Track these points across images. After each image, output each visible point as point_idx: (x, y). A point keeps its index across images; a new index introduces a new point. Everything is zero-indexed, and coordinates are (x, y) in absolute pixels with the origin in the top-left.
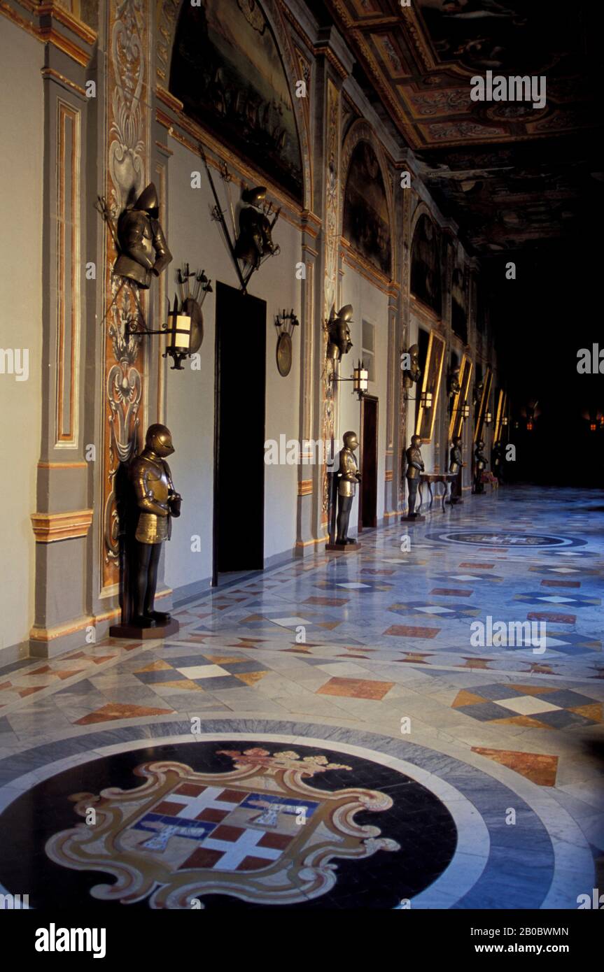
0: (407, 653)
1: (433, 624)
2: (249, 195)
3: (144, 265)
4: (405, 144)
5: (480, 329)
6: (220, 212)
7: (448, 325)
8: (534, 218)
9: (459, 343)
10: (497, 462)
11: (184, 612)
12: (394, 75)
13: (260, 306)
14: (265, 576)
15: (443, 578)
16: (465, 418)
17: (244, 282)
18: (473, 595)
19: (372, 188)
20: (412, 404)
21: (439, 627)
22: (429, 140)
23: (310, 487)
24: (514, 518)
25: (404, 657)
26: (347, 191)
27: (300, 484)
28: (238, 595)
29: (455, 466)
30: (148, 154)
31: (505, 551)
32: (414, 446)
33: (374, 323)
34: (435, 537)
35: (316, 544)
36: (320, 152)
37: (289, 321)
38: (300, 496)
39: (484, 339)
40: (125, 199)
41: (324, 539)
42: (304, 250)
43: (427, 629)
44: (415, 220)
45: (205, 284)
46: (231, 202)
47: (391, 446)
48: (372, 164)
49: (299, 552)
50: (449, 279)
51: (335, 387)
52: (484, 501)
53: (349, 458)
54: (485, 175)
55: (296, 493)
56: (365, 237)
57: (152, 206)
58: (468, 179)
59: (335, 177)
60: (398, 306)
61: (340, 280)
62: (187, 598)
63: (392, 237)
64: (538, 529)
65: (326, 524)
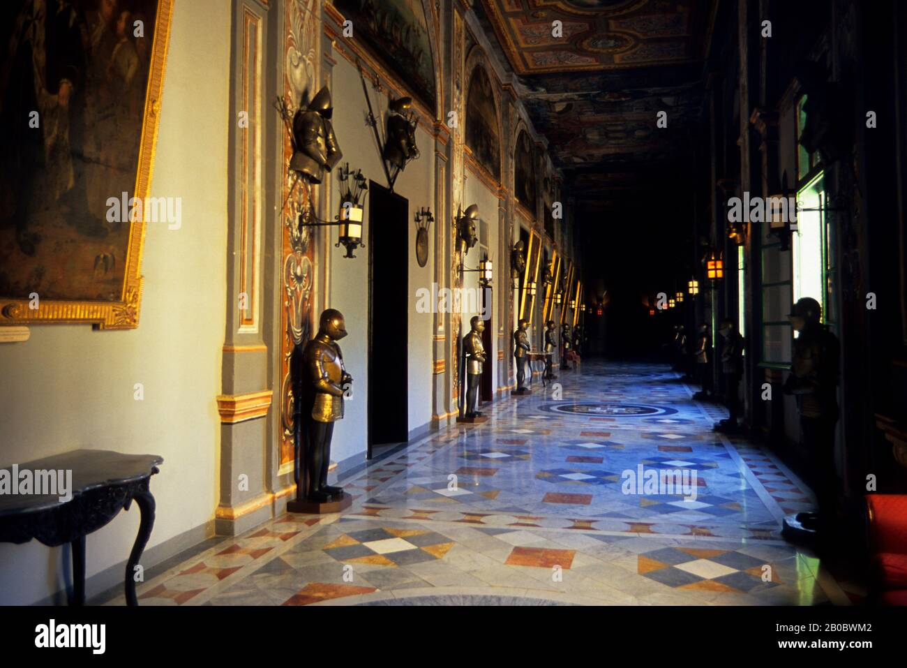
0: (573, 520)
1: (583, 490)
2: (395, 104)
3: (318, 161)
4: (511, 68)
5: (563, 230)
6: (372, 117)
7: (541, 224)
8: (611, 135)
9: (548, 240)
10: (577, 343)
11: (350, 486)
13: (403, 203)
14: (410, 448)
15: (573, 446)
16: (556, 303)
17: (391, 181)
18: (604, 461)
19: (486, 105)
20: (516, 292)
21: (590, 493)
22: (531, 66)
23: (443, 366)
24: (606, 391)
25: (572, 524)
26: (468, 106)
27: (435, 364)
28: (392, 468)
29: (550, 346)
30: (318, 61)
31: (613, 420)
32: (521, 329)
33: (488, 222)
34: (547, 408)
35: (449, 417)
36: (448, 72)
37: (426, 217)
38: (435, 374)
39: (566, 238)
40: (299, 100)
41: (455, 412)
42: (436, 155)
43: (580, 495)
44: (517, 135)
45: (361, 182)
46: (381, 111)
47: (502, 329)
48: (486, 85)
49: (435, 424)
50: (542, 186)
51: (462, 276)
52: (571, 376)
53: (477, 340)
54: (575, 97)
55: (432, 372)
56: (482, 146)
57: (325, 107)
58: (561, 101)
59: (460, 93)
60: (506, 207)
61: (464, 183)
62: (348, 472)
63: (501, 148)
64: (632, 400)
65: (456, 399)
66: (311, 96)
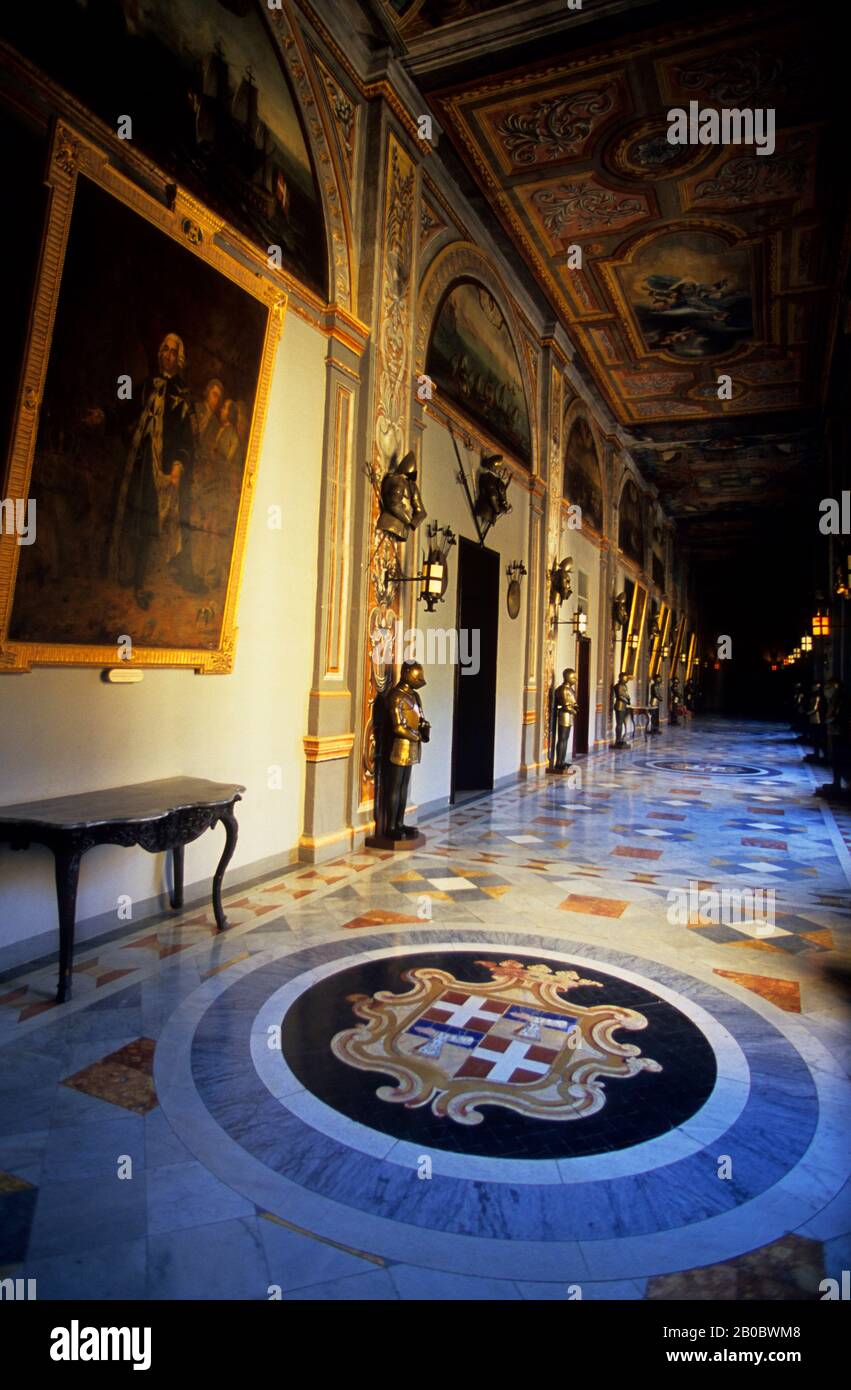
0: (636, 874)
1: (655, 846)
2: (487, 462)
3: (403, 520)
4: (615, 419)
5: (675, 580)
6: (463, 476)
7: (649, 575)
8: (725, 483)
9: (658, 592)
10: (689, 697)
11: (428, 827)
12: (608, 362)
13: (494, 557)
14: (494, 796)
15: (658, 802)
16: (664, 658)
17: (482, 537)
18: (687, 819)
19: (588, 457)
20: (619, 645)
21: (661, 849)
22: (636, 417)
23: (533, 717)
24: (711, 748)
25: (633, 877)
26: (567, 460)
27: (525, 715)
28: (473, 813)
29: (655, 700)
30: (408, 427)
31: (708, 779)
32: (621, 682)
33: (588, 574)
34: (642, 764)
35: (538, 768)
36: (545, 428)
37: (518, 570)
38: (525, 725)
39: (679, 588)
40: (388, 464)
41: (544, 763)
42: (532, 509)
43: (650, 851)
44: (622, 485)
45: (450, 538)
46: (473, 466)
47: (601, 681)
48: (587, 437)
49: (523, 774)
50: (650, 536)
51: (556, 628)
52: (679, 731)
53: (569, 692)
54: (684, 446)
55: (521, 723)
56: (582, 498)
57: (411, 470)
58: (670, 450)
59: (558, 447)
60: (608, 559)
61: (561, 536)
62: (430, 813)
63: (604, 499)
64: (735, 760)
65: (547, 750)
66: (400, 460)
